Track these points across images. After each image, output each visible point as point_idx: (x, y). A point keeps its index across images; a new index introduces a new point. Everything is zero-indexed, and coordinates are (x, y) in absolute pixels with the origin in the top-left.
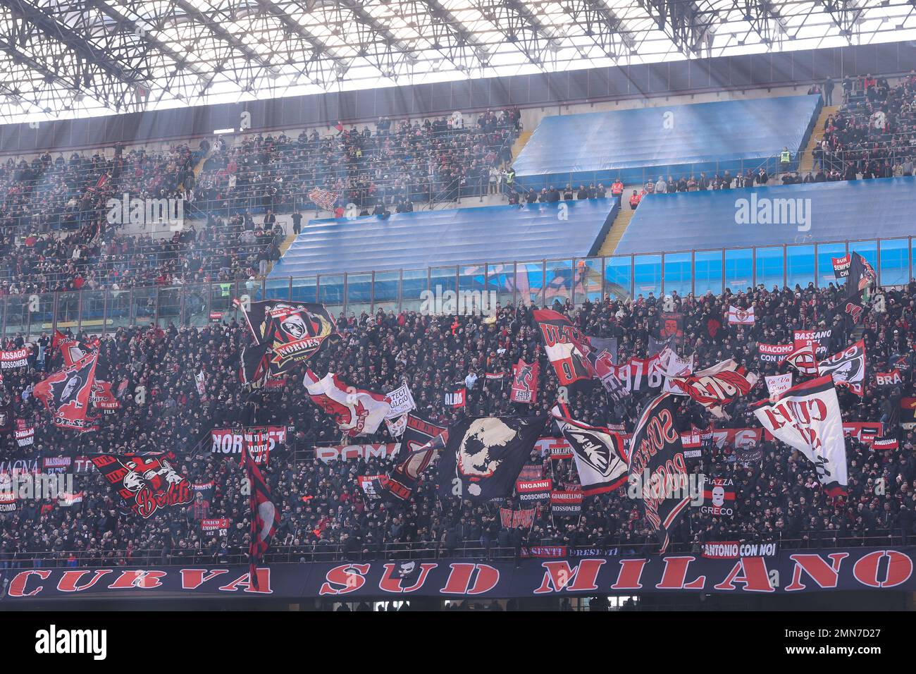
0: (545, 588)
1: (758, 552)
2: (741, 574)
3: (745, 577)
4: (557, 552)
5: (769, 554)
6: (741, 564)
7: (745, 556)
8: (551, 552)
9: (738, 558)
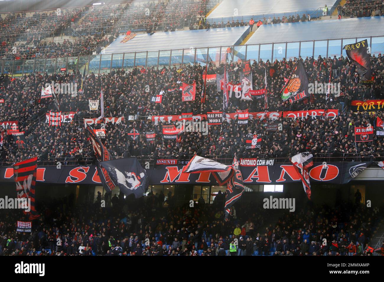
0: (165, 180)
1: (265, 163)
2: (256, 174)
3: (258, 175)
4: (173, 162)
5: (270, 164)
6: (257, 169)
7: (259, 165)
8: (170, 162)
9: (255, 167)
